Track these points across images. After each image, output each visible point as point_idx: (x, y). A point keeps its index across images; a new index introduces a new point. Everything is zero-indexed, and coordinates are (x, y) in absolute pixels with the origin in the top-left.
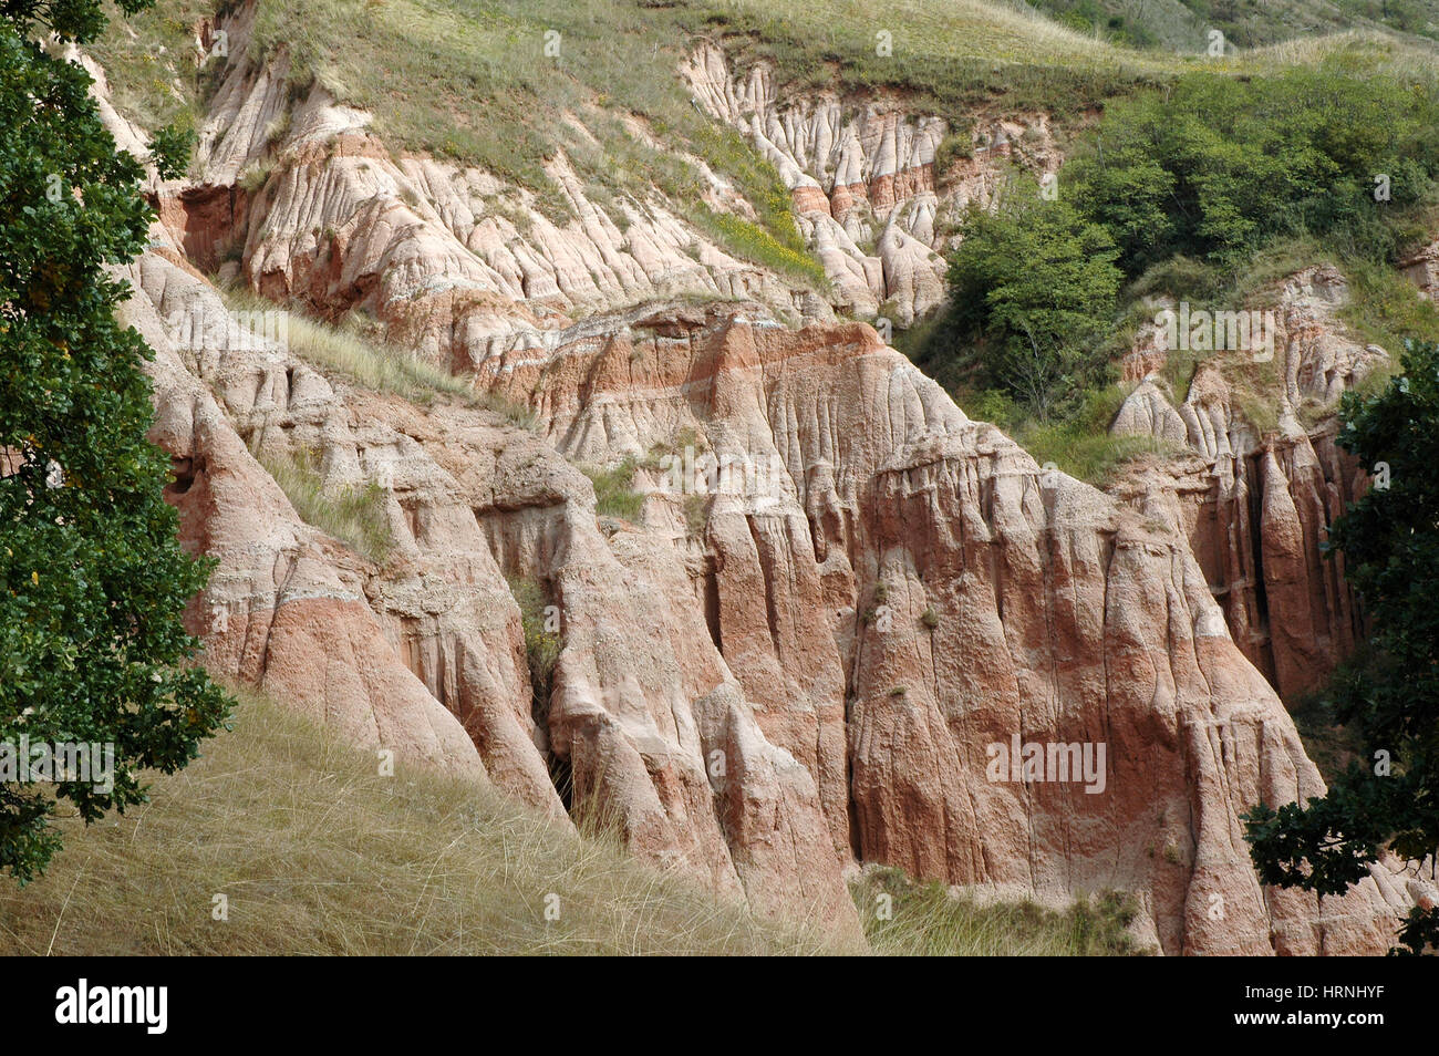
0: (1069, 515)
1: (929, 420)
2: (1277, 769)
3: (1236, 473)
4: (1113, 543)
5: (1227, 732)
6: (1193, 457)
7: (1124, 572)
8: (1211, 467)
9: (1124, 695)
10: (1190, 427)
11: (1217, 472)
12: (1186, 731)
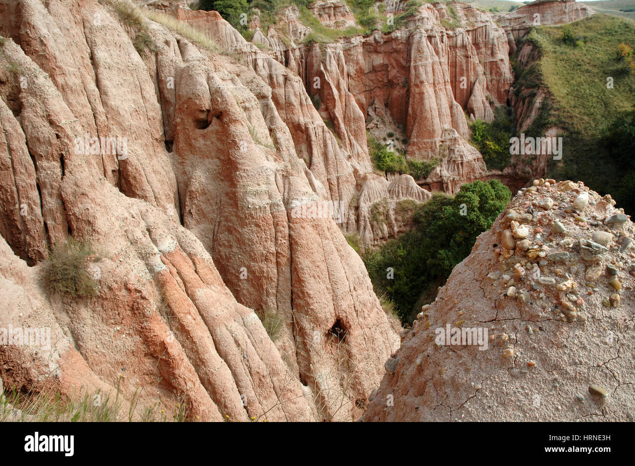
0: (275, 70)
1: (237, 41)
2: (327, 138)
3: (281, 55)
4: (286, 78)
5: (316, 129)
6: (272, 50)
7: (290, 86)
8: (276, 53)
9: (291, 118)
10: (270, 42)
11: (277, 54)
12: (307, 129)
